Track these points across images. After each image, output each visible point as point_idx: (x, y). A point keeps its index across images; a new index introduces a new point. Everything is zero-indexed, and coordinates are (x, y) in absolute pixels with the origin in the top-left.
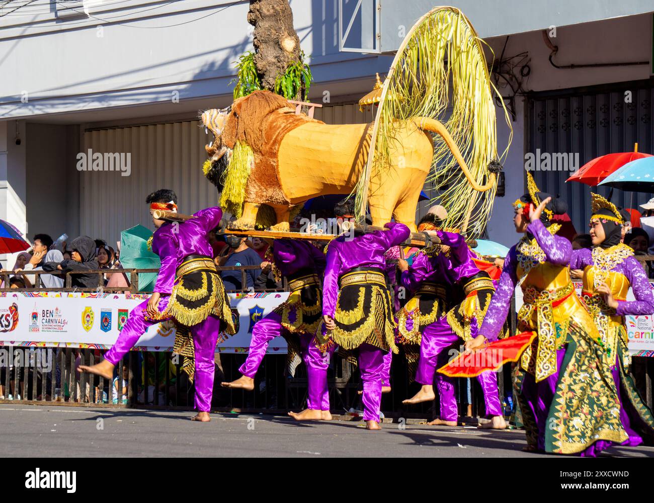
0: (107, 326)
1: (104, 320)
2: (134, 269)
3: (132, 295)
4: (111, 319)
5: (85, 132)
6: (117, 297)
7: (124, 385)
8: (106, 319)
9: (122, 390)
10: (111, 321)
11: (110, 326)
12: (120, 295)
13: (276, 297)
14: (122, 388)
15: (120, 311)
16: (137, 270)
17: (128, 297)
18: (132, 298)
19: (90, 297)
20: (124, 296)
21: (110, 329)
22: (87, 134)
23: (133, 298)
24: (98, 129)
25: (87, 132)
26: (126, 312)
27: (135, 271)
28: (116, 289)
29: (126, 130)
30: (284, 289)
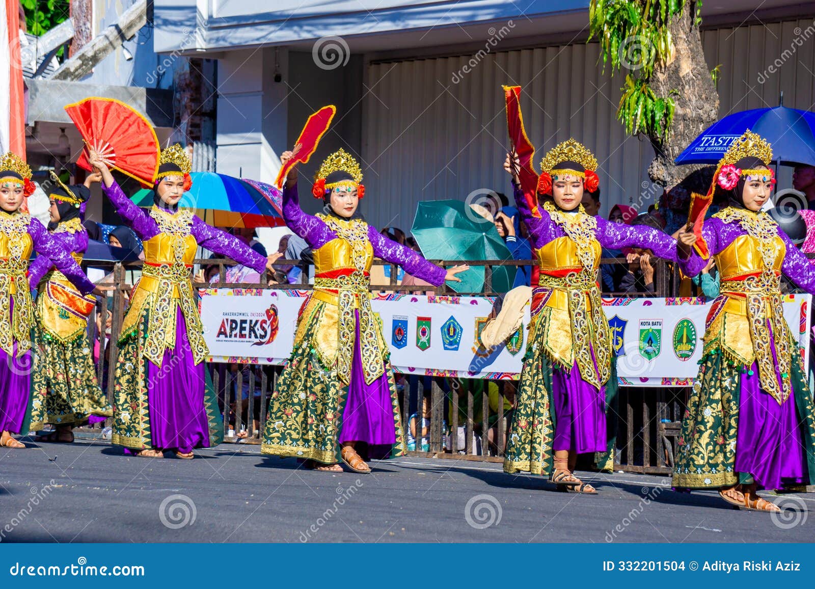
0: (401, 340)
1: (397, 331)
2: (440, 261)
3: (437, 298)
4: (406, 331)
5: (371, 65)
6: (415, 300)
7: (424, 426)
8: (400, 330)
9: (421, 432)
10: (406, 334)
11: (406, 340)
12: (420, 297)
13: (644, 304)
14: (421, 428)
15: (419, 319)
16: (445, 262)
17: (431, 300)
18: (437, 302)
19: (378, 298)
20: (425, 298)
21: (405, 344)
22: (373, 68)
23: (439, 301)
24: (388, 61)
25: (373, 66)
26: (428, 322)
27: (441, 263)
28: (414, 288)
29: (428, 63)
30: (656, 293)
